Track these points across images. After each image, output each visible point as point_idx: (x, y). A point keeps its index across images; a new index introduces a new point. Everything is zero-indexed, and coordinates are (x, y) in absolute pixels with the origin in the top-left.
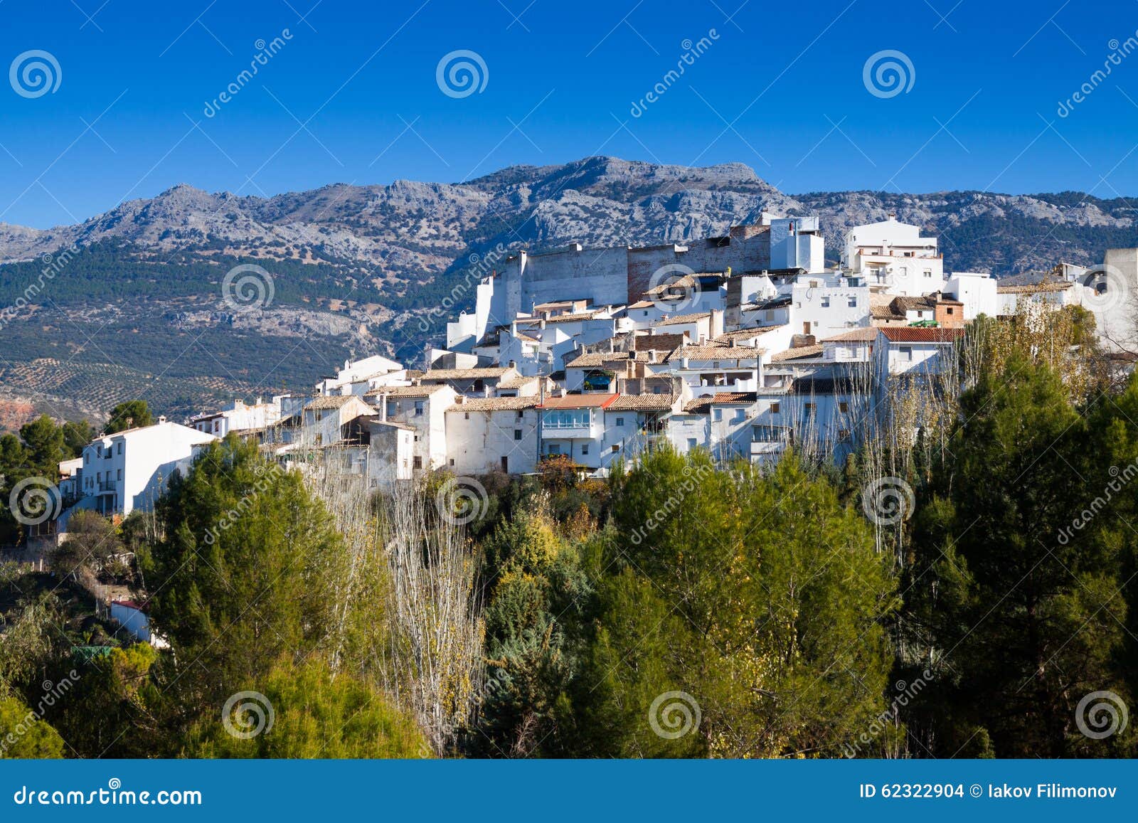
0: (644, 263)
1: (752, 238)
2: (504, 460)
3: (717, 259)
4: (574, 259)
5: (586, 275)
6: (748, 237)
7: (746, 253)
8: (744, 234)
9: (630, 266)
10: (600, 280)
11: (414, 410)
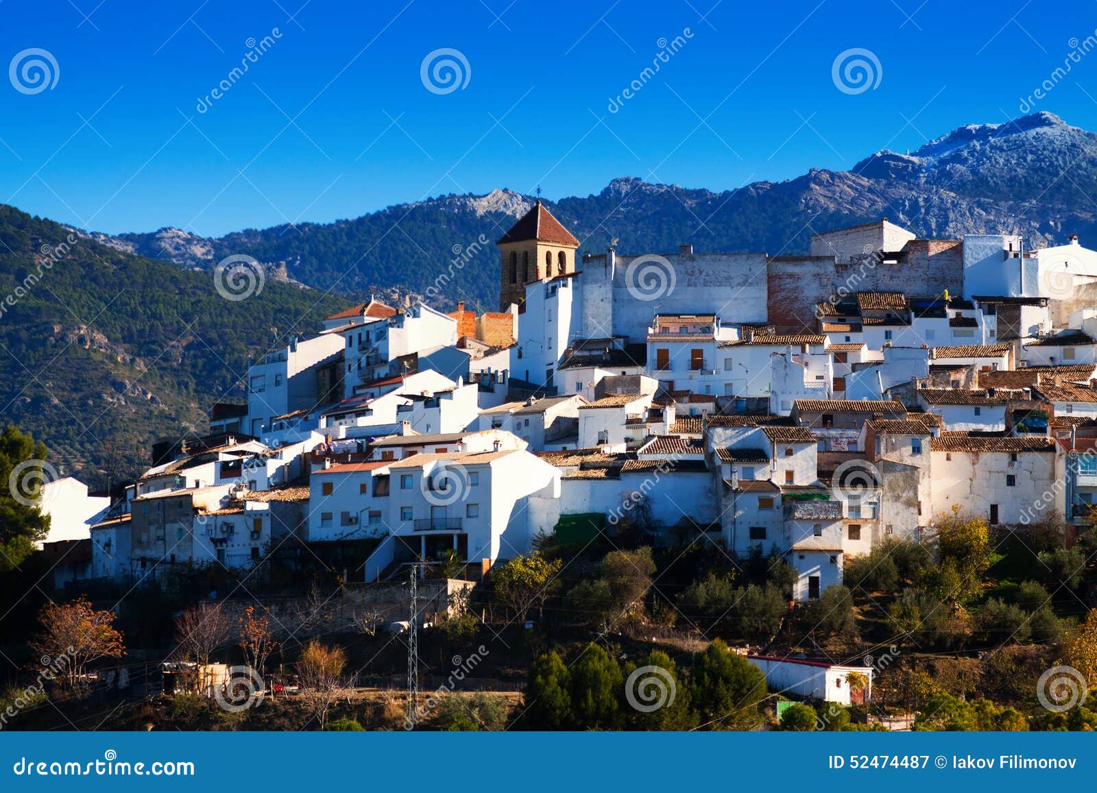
0: (791, 276)
1: (937, 255)
2: (994, 508)
3: (892, 277)
4: (689, 264)
5: (705, 285)
6: (931, 253)
7: (930, 273)
8: (927, 249)
9: (771, 278)
10: (725, 291)
11: (911, 448)
